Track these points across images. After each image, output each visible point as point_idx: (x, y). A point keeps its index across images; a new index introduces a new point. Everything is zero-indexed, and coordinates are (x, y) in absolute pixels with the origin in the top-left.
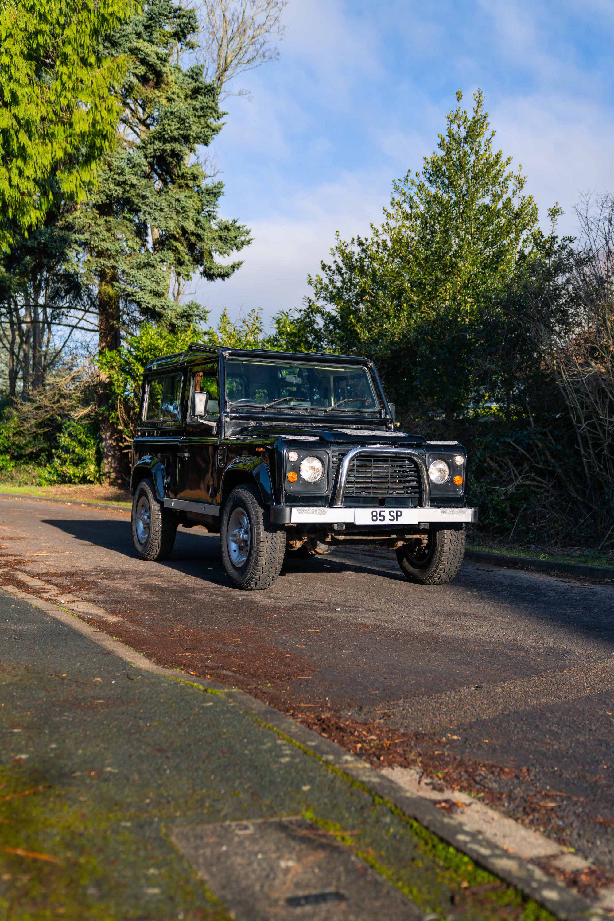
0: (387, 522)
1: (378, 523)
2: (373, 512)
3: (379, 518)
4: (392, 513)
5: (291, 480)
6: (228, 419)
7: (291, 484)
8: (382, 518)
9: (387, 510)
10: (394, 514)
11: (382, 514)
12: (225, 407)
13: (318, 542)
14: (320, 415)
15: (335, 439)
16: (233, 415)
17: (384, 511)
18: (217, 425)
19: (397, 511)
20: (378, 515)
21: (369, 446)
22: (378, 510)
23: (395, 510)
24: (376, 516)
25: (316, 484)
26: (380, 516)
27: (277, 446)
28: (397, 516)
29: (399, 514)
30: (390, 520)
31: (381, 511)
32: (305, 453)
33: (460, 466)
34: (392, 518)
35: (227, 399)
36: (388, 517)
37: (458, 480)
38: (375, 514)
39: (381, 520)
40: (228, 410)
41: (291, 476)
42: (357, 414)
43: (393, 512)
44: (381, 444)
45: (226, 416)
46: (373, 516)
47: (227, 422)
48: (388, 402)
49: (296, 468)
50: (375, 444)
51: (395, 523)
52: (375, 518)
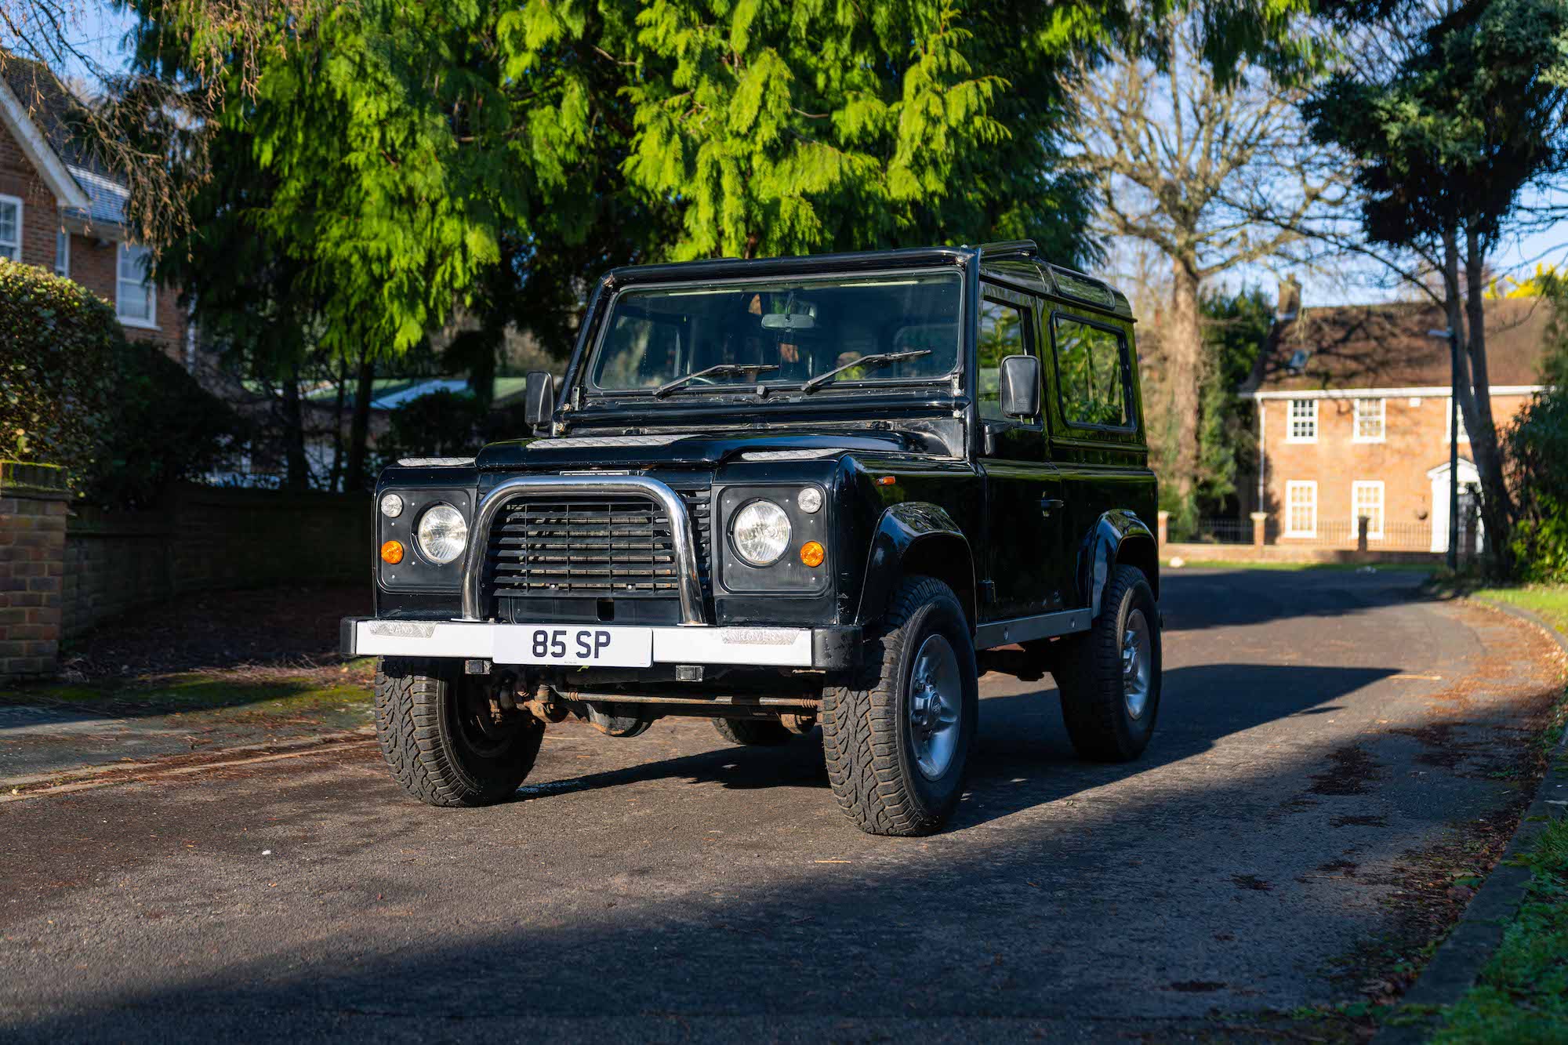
0: (570, 659)
1: (548, 660)
2: (537, 633)
3: (551, 649)
4: (584, 638)
5: (390, 558)
8: (558, 649)
9: (572, 630)
10: (590, 641)
11: (559, 638)
14: (792, 400)
17: (564, 633)
19: (598, 634)
20: (549, 643)
22: (550, 629)
23: (592, 629)
24: (544, 644)
25: (448, 567)
26: (554, 643)
28: (598, 644)
29: (603, 639)
30: (579, 655)
31: (556, 633)
33: (813, 515)
34: (584, 650)
36: (573, 648)
37: (814, 551)
38: (540, 638)
39: (554, 655)
41: (392, 550)
43: (588, 634)
44: (603, 467)
46: (536, 643)
51: (590, 662)
52: (540, 649)
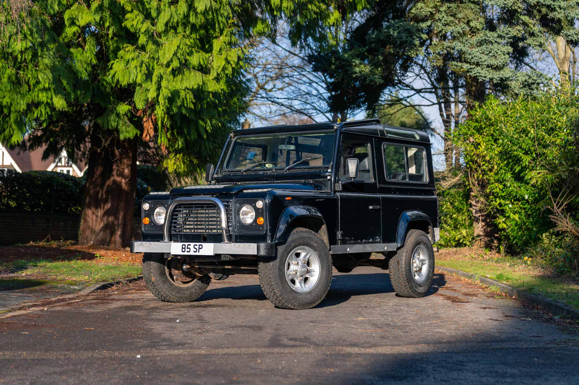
0: (192, 253)
1: (186, 253)
2: (183, 245)
3: (187, 250)
4: (195, 247)
7: (146, 225)
8: (188, 250)
9: (192, 244)
10: (197, 247)
11: (189, 247)
17: (190, 245)
19: (199, 245)
22: (186, 244)
23: (198, 244)
24: (185, 248)
26: (188, 248)
28: (199, 248)
29: (201, 247)
30: (194, 252)
31: (188, 245)
34: (195, 250)
36: (193, 249)
37: (261, 220)
38: (184, 247)
46: (183, 248)
49: (150, 213)
51: (197, 254)
52: (184, 250)
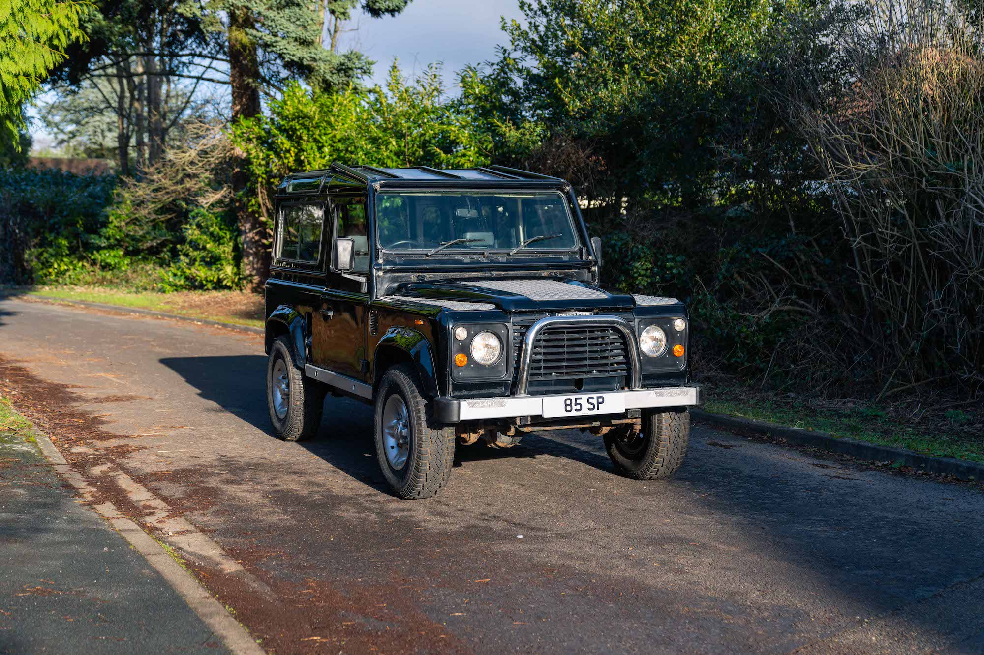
0: (585, 412)
1: (573, 413)
2: (566, 400)
3: (574, 407)
4: (591, 401)
5: (458, 363)
6: (381, 273)
7: (459, 369)
8: (578, 407)
9: (585, 397)
10: (594, 402)
11: (578, 401)
12: (377, 257)
13: (499, 434)
14: (501, 260)
15: (516, 307)
16: (388, 267)
17: (580, 399)
18: (368, 280)
19: (598, 398)
20: (573, 404)
21: (560, 314)
22: (573, 397)
23: (595, 396)
24: (570, 405)
25: (493, 367)
26: (576, 404)
27: (440, 319)
28: (599, 403)
29: (600, 400)
30: (589, 409)
31: (576, 399)
32: (477, 328)
33: (681, 332)
34: (591, 407)
35: (379, 247)
36: (586, 406)
37: (679, 350)
38: (568, 402)
39: (576, 410)
40: (381, 261)
41: (459, 358)
42: (550, 256)
43: (593, 398)
44: (575, 310)
45: (378, 270)
46: (566, 405)
47: (379, 276)
48: (591, 236)
49: (466, 348)
50: (569, 310)
51: (595, 412)
52: (569, 408)
